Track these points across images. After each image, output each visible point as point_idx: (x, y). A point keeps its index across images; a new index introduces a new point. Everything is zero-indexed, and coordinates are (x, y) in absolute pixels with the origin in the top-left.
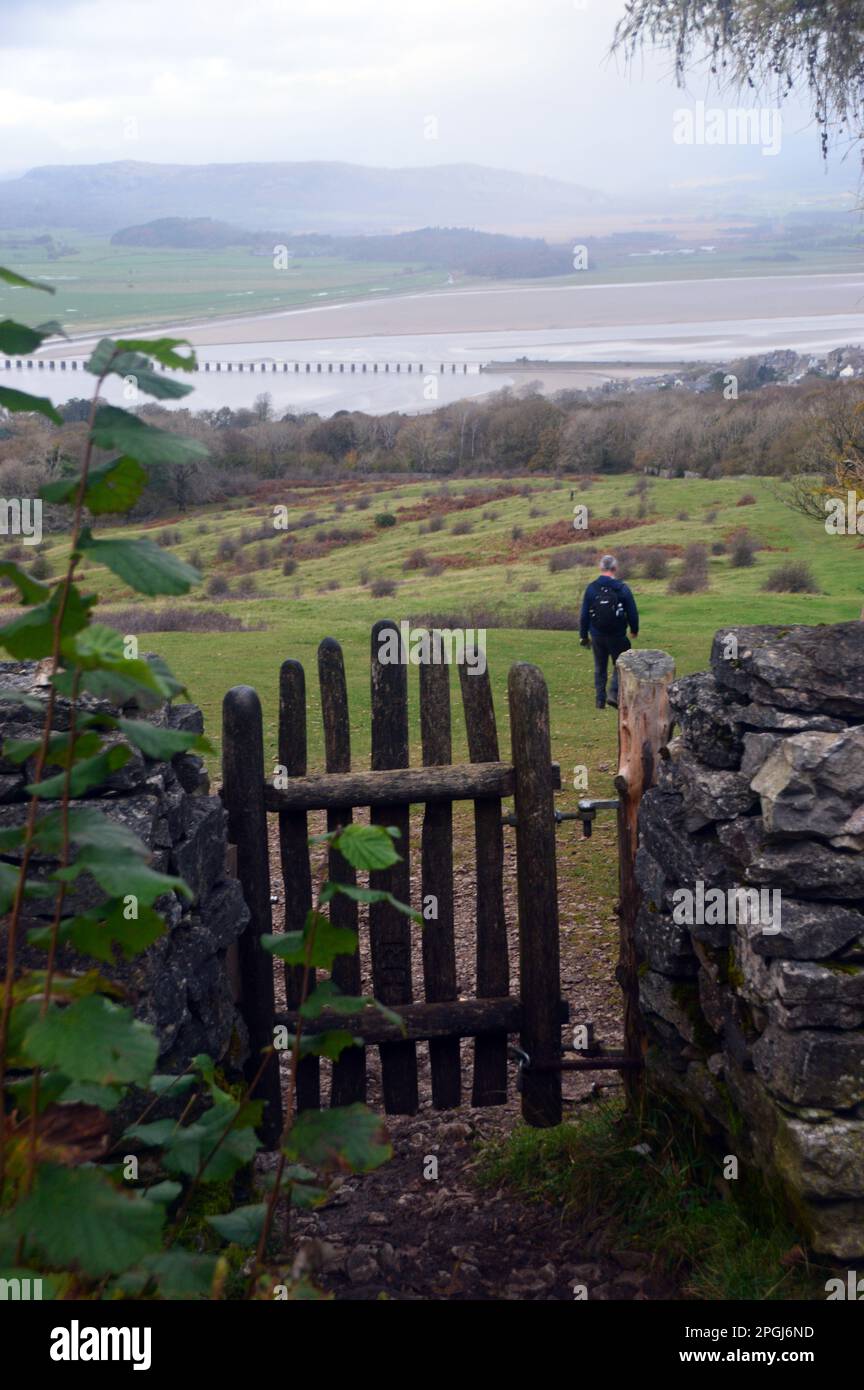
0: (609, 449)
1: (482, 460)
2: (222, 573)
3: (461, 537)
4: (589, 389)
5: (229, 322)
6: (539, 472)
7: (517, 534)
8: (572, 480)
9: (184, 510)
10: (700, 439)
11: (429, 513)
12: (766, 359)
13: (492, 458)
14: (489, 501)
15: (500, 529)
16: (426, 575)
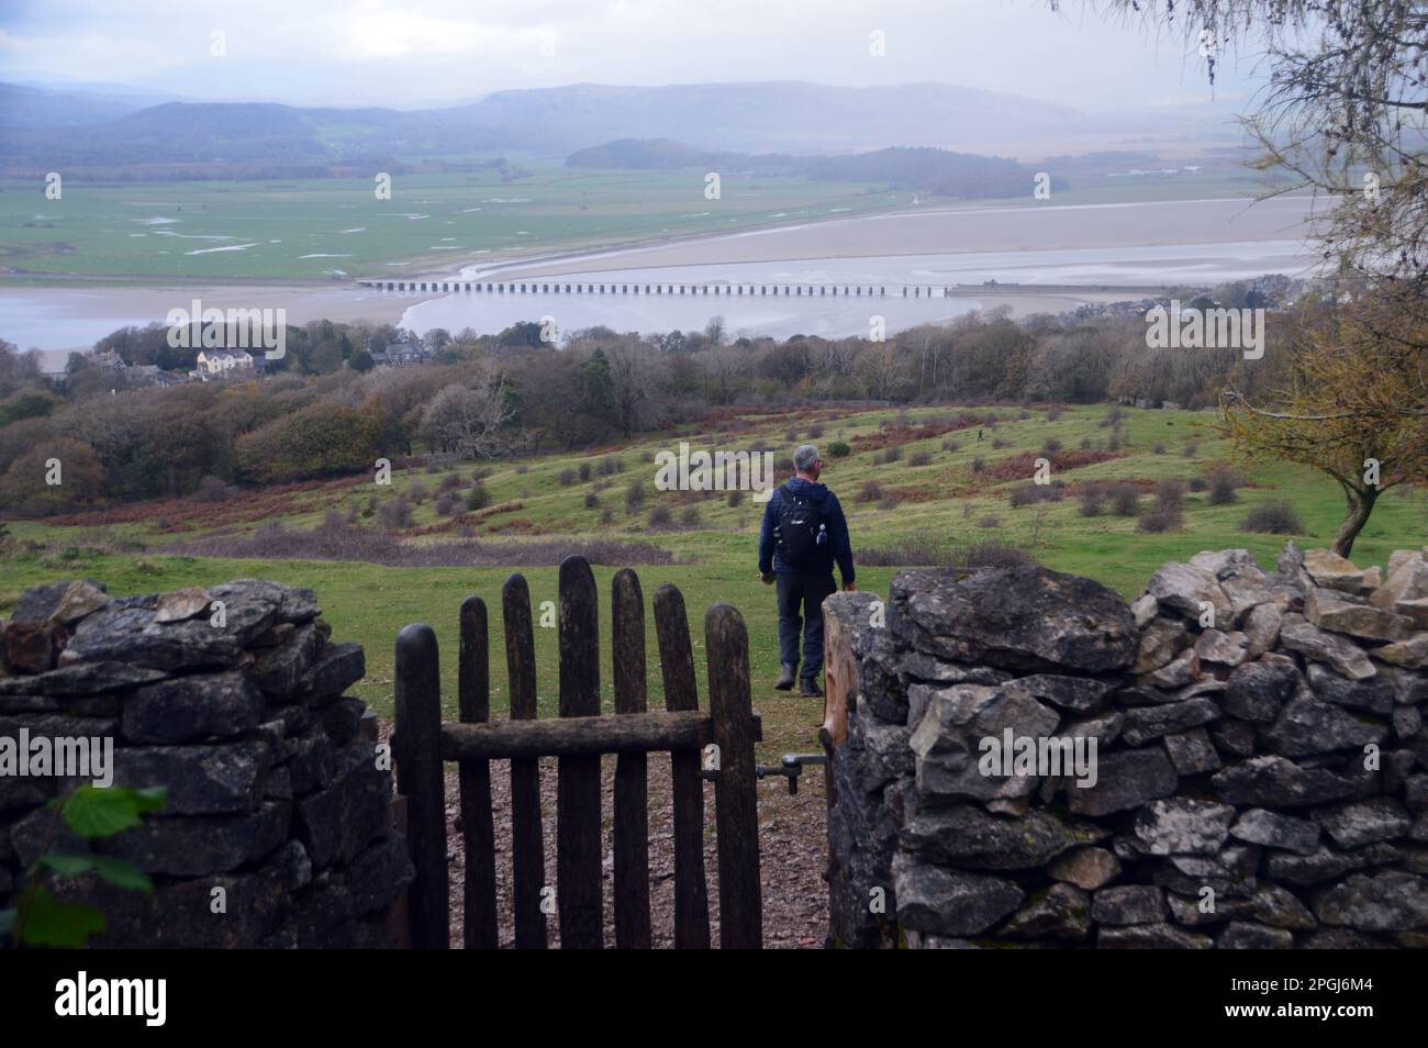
0: (1081, 377)
1: (944, 387)
2: (664, 503)
3: (919, 469)
4: (1062, 315)
5: (681, 244)
6: (1005, 401)
7: (978, 466)
8: (1041, 410)
9: (629, 437)
10: (1180, 368)
11: (885, 442)
12: (1255, 284)
13: (955, 386)
14: (950, 430)
15: (960, 461)
16: (880, 508)
